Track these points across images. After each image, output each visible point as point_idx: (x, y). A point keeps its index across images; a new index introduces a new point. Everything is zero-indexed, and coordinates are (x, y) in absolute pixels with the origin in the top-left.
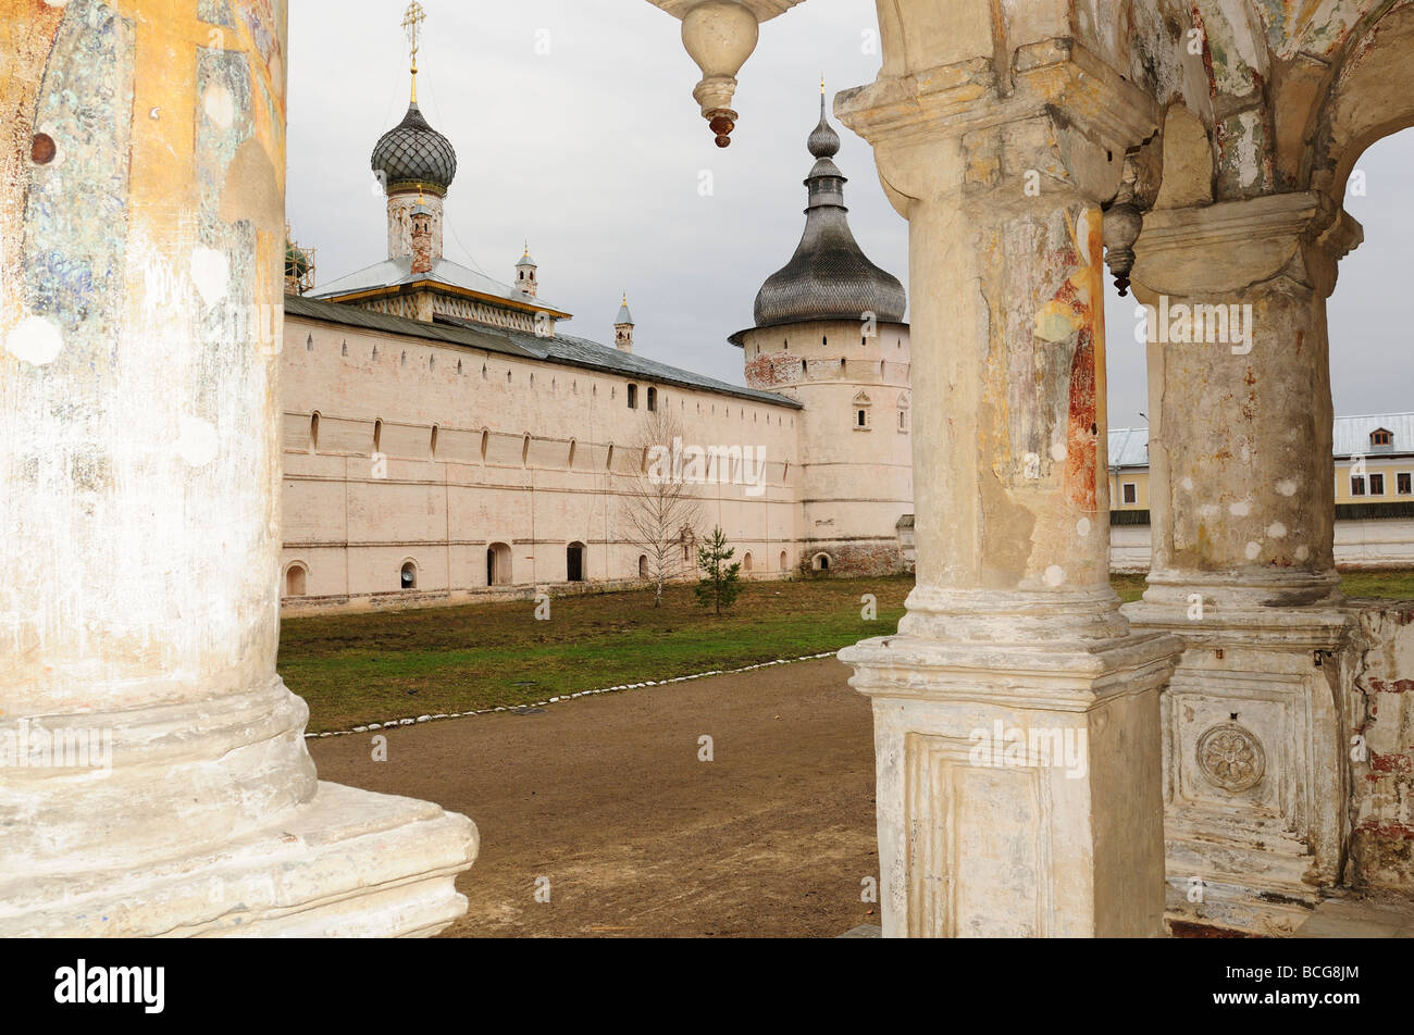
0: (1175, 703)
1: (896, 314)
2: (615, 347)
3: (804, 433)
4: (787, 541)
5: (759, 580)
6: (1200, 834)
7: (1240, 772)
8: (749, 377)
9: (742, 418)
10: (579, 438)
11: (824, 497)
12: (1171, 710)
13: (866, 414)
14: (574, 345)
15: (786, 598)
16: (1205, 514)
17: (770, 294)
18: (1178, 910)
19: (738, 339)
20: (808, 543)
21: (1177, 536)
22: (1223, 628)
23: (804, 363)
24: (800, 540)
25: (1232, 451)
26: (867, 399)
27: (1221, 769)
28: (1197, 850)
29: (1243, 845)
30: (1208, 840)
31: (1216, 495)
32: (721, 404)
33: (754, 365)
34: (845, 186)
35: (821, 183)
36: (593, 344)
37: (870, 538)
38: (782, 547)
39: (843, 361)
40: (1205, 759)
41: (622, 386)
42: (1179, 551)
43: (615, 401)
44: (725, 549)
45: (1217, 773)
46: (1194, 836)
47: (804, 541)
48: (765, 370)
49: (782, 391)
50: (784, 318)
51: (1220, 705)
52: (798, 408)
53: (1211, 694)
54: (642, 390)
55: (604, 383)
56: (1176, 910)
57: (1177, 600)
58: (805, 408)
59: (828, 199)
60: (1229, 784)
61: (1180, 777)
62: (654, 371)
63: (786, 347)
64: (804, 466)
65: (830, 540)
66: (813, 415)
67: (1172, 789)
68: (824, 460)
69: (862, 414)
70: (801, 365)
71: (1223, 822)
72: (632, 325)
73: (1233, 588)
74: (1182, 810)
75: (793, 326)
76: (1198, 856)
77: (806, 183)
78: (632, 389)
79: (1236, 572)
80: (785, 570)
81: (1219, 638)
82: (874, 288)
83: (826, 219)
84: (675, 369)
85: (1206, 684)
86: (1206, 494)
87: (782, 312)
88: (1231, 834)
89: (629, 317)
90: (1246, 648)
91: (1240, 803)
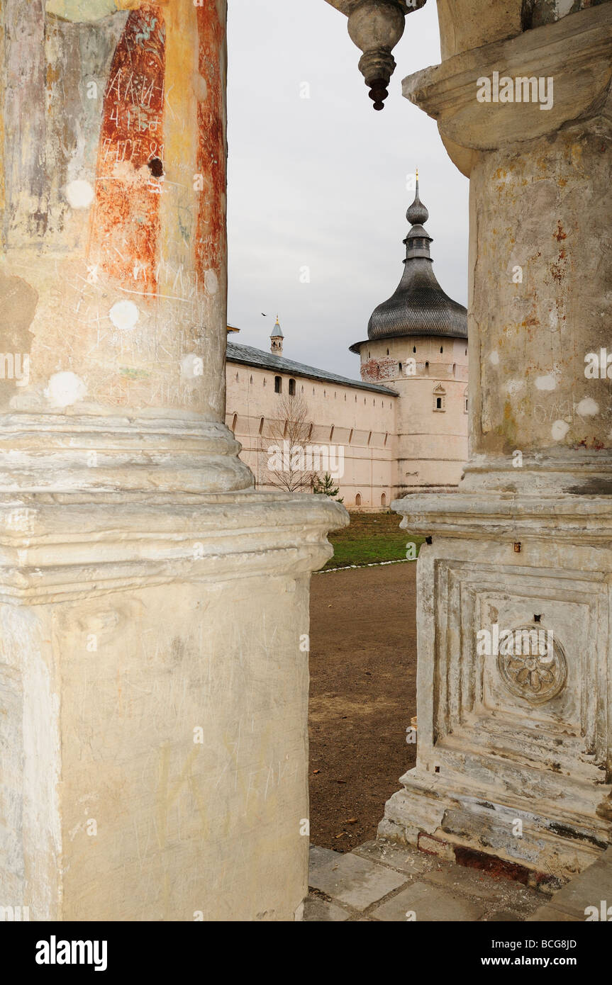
0: (478, 602)
1: (464, 332)
2: (270, 352)
3: (399, 413)
4: (386, 486)
5: (366, 512)
6: (496, 748)
7: (540, 682)
8: (363, 374)
9: (356, 401)
10: (240, 413)
11: (413, 457)
12: (474, 609)
13: (442, 400)
14: (241, 350)
15: (380, 524)
16: (510, 390)
17: (377, 317)
18: (463, 834)
19: (356, 348)
20: (401, 488)
21: (485, 417)
22: (519, 517)
23: (400, 365)
24: (395, 486)
25: (539, 317)
26: (443, 390)
27: (521, 677)
28: (489, 767)
29: (538, 765)
30: (503, 756)
31: (522, 368)
32: (341, 392)
33: (367, 366)
34: (431, 244)
35: (415, 242)
36: (254, 350)
37: (443, 486)
38: (382, 490)
39: (427, 364)
40: (506, 665)
41: (271, 378)
42: (486, 433)
43: (265, 387)
44: (333, 489)
45: (518, 681)
46: (490, 750)
47: (398, 486)
48: (372, 369)
49: (385, 384)
50: (388, 334)
51: (524, 606)
52: (396, 396)
53: (513, 593)
54: (285, 381)
55: (258, 375)
56: (462, 834)
57: (481, 487)
58: (400, 396)
59: (419, 253)
60: (530, 694)
61: (482, 684)
62: (294, 368)
63: (388, 354)
64: (399, 435)
65: (415, 486)
66: (405, 400)
67: (472, 696)
68: (412, 432)
69: (439, 400)
70: (398, 366)
71: (521, 737)
72: (282, 338)
73: (535, 473)
74: (481, 720)
75: (393, 339)
76: (490, 774)
77: (405, 241)
78: (278, 380)
79: (540, 456)
80: (384, 506)
81: (516, 528)
82: (451, 315)
83: (418, 266)
84: (310, 367)
85: (508, 582)
86: (512, 368)
87: (386, 330)
88: (527, 750)
89: (281, 332)
90: (545, 541)
91: (541, 716)
